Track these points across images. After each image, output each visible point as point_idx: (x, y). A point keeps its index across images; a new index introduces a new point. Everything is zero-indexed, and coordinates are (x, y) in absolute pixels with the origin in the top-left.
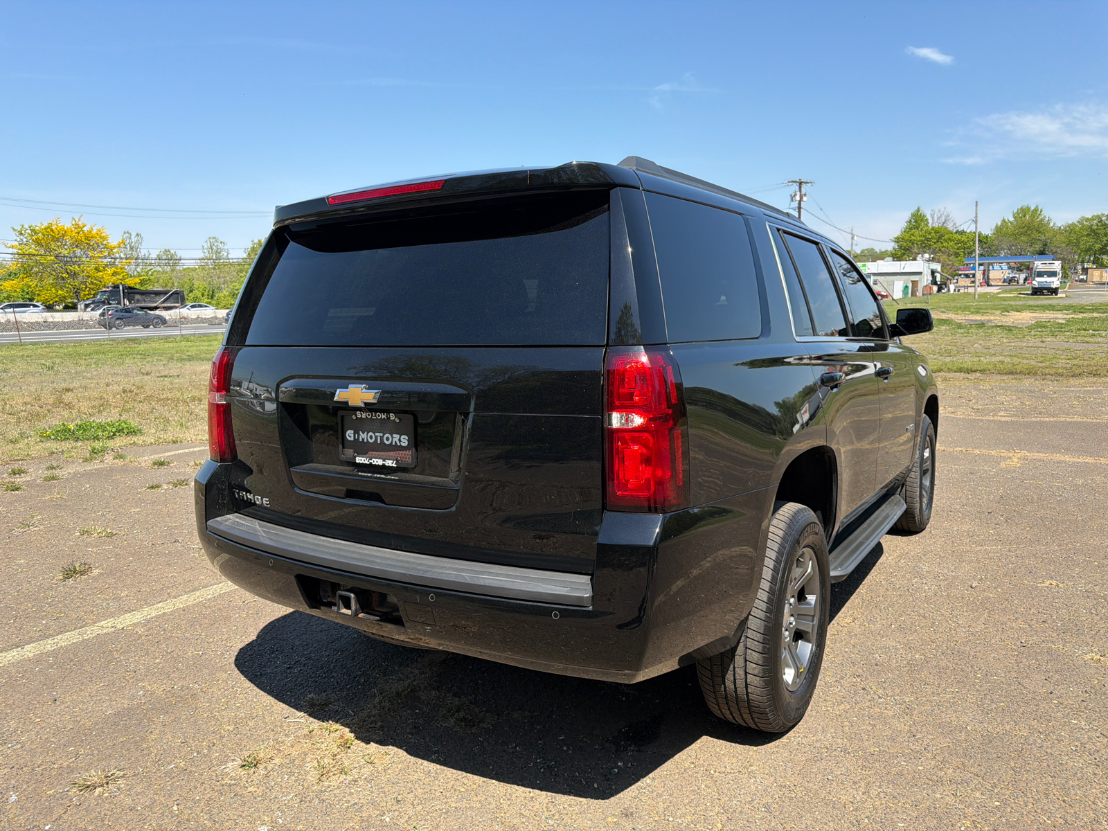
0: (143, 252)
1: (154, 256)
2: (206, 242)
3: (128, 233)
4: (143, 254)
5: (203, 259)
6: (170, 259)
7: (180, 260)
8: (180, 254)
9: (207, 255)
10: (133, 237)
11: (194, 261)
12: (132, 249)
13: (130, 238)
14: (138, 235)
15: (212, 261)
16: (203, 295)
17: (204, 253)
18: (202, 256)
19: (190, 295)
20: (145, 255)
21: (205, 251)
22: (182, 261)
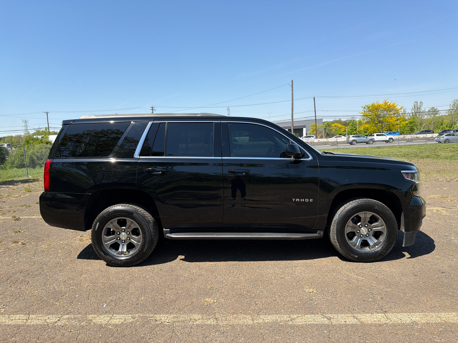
0: (422, 109)
1: (427, 111)
2: (452, 102)
3: (416, 102)
4: (422, 110)
5: (450, 110)
6: (434, 111)
7: (438, 111)
8: (439, 109)
9: (452, 108)
10: (418, 104)
11: (445, 111)
12: (418, 109)
13: (417, 104)
14: (421, 102)
15: (454, 110)
16: (447, 127)
17: (450, 107)
18: (449, 109)
19: (441, 127)
20: (423, 111)
21: (451, 106)
22: (439, 112)
